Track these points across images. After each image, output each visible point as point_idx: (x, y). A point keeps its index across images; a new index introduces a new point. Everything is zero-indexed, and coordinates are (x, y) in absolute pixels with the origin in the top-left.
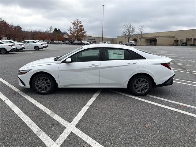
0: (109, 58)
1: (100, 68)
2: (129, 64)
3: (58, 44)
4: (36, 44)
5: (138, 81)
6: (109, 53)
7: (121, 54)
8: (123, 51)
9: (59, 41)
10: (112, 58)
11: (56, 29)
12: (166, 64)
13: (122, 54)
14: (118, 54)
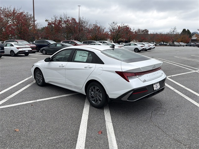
0: (75, 60)
1: (66, 69)
2: (86, 67)
3: (178, 46)
4: (136, 47)
5: (93, 89)
6: (77, 55)
7: (84, 57)
8: (88, 53)
9: (181, 43)
10: (77, 60)
11: (184, 30)
12: (122, 72)
13: (86, 57)
14: (83, 56)
